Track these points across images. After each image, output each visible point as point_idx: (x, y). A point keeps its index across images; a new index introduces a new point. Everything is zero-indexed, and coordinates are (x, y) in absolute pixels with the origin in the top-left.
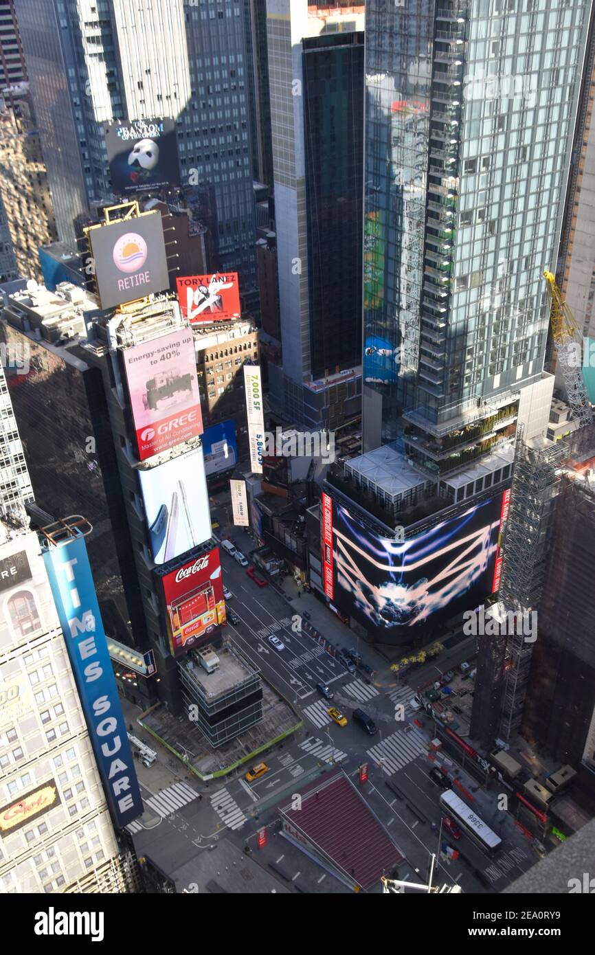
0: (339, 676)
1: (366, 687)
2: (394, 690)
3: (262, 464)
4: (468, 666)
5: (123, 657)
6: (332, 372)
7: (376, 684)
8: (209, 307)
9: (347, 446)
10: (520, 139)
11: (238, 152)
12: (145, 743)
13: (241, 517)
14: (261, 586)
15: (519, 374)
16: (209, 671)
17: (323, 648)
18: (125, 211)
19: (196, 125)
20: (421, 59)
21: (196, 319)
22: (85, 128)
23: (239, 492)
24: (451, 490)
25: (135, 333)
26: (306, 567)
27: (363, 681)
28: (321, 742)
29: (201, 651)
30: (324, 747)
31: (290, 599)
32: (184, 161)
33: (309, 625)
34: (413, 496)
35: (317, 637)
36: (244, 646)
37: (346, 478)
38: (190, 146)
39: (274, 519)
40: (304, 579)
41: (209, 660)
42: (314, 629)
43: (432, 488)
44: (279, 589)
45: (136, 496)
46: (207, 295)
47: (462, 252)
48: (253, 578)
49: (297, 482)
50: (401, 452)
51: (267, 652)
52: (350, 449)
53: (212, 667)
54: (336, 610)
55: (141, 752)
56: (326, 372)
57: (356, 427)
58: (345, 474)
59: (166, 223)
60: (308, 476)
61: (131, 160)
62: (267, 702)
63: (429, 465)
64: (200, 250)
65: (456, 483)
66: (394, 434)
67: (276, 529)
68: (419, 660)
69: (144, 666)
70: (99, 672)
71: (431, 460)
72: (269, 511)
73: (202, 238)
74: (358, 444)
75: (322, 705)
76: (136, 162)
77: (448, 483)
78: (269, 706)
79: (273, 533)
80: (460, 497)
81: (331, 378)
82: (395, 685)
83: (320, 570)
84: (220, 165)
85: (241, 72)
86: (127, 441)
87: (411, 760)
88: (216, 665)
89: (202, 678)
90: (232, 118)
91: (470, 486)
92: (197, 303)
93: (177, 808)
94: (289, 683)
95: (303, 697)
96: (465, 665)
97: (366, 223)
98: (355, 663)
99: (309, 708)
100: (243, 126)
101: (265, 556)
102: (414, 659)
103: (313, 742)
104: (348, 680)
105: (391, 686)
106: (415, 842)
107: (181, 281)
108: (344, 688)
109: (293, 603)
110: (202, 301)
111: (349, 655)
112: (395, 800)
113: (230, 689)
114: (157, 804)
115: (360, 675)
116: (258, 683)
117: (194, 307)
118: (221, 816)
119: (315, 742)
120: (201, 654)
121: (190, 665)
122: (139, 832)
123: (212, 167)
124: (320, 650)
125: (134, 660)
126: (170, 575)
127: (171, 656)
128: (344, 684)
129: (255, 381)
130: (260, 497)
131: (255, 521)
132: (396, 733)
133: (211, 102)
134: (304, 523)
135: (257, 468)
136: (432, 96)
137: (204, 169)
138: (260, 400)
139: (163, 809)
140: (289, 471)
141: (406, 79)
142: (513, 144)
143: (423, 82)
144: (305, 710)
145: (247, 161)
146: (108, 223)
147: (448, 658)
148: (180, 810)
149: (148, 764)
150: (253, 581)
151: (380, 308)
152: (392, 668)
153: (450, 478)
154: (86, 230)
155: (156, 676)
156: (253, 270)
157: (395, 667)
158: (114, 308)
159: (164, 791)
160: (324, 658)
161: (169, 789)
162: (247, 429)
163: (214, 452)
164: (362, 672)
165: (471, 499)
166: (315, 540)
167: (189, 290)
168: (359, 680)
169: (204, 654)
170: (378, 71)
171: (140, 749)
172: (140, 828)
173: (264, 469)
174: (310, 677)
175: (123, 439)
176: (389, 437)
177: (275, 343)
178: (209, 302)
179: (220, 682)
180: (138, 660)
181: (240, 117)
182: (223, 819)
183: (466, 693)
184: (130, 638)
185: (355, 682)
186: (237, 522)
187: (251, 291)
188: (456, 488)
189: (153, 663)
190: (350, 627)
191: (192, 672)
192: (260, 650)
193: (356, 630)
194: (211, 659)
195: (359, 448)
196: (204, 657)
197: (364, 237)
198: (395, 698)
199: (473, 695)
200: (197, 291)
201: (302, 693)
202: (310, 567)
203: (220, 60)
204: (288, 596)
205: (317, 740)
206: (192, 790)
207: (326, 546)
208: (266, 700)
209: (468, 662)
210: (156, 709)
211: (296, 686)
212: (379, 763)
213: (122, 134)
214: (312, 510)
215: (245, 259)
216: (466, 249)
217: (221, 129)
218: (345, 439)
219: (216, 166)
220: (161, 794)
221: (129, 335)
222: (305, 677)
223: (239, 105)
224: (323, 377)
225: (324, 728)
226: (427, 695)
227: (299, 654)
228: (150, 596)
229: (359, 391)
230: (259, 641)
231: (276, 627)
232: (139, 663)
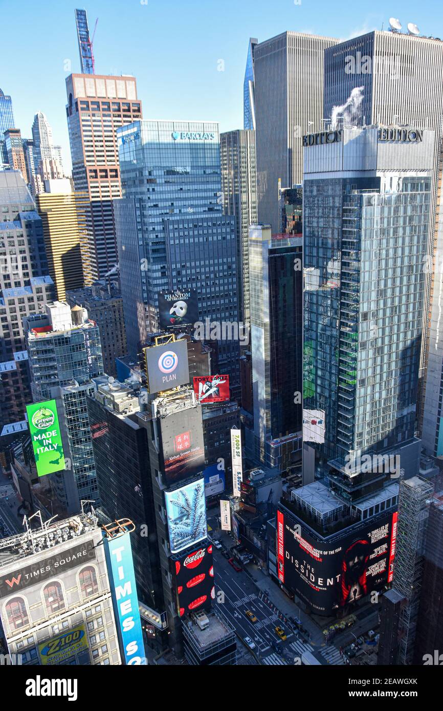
0: (287, 637)
1: (305, 645)
2: (324, 648)
3: (240, 491)
4: (373, 633)
5: (148, 615)
6: (284, 435)
7: (311, 643)
8: (211, 394)
9: (293, 481)
10: (393, 302)
11: (231, 308)
13: (226, 525)
14: (238, 571)
15: (400, 438)
16: (202, 628)
17: (277, 616)
18: (166, 339)
19: (208, 294)
20: (334, 260)
21: (204, 401)
22: (148, 295)
23: (225, 509)
24: (359, 511)
25: (168, 408)
26: (266, 559)
27: (303, 641)
29: (198, 614)
31: (256, 581)
32: (200, 313)
33: (268, 599)
34: (335, 514)
35: (273, 608)
36: (226, 613)
37: (292, 502)
38: (205, 304)
39: (247, 527)
41: (201, 620)
42: (271, 603)
43: (346, 509)
44: (249, 574)
45: (162, 508)
46: (211, 387)
47: (361, 365)
48: (232, 566)
49: (262, 503)
50: (327, 486)
51: (240, 617)
52: (295, 483)
53: (204, 625)
54: (285, 590)
56: (281, 434)
57: (299, 470)
58: (292, 499)
59: (189, 346)
60: (269, 500)
61: (171, 311)
62: (239, 653)
63: (344, 495)
64: (208, 361)
65: (363, 507)
66: (322, 474)
67: (248, 533)
68: (341, 626)
69: (160, 622)
70: (132, 624)
71: (346, 491)
72: (244, 521)
73: (209, 355)
74: (300, 480)
75: (276, 656)
76: (174, 313)
77: (357, 507)
78: (240, 656)
79: (246, 536)
80: (365, 516)
81: (283, 438)
82: (324, 644)
83: (275, 562)
84: (221, 315)
85: (234, 266)
86: (159, 473)
88: (207, 624)
89: (197, 633)
90: (228, 290)
91: (371, 509)
92: (204, 391)
94: (254, 639)
95: (263, 651)
96: (371, 633)
97: (304, 348)
98: (298, 628)
99: (267, 658)
100: (234, 294)
101: (241, 551)
102: (337, 626)
104: (293, 639)
105: (322, 645)
107: (196, 379)
108: (291, 645)
109: (257, 584)
110: (207, 391)
111: (294, 622)
113: (216, 641)
115: (301, 637)
116: (234, 639)
117: (203, 394)
120: (197, 616)
121: (190, 623)
123: (216, 316)
124: (275, 617)
125: (154, 618)
126: (181, 561)
127: (178, 616)
128: (291, 643)
129: (238, 439)
130: (238, 512)
131: (235, 528)
133: (217, 282)
134: (266, 530)
135: (237, 493)
136: (341, 279)
137: (212, 317)
138: (240, 450)
140: (257, 496)
141: (326, 270)
142: (389, 305)
143: (336, 272)
144: (264, 660)
145: (236, 313)
146: (157, 345)
147: (360, 627)
150: (232, 568)
151: (313, 397)
153: (358, 503)
154: (144, 349)
155: (168, 629)
156: (238, 373)
157: (325, 632)
158: (157, 393)
160: (278, 623)
162: (232, 469)
163: (211, 482)
164: (302, 634)
165: (372, 518)
166: (272, 541)
167: (201, 384)
168: (300, 640)
169: (200, 616)
170: (310, 266)
173: (242, 494)
174: (268, 637)
175: (156, 472)
176: (319, 476)
177: (250, 416)
178: (212, 391)
179: (209, 636)
180: (156, 618)
181: (233, 290)
183: (372, 653)
184: (153, 603)
185: (298, 641)
186: (223, 528)
187: (236, 386)
188: (362, 511)
189: (166, 621)
190: (294, 602)
191: (191, 629)
192: (236, 615)
193: (298, 605)
194: (203, 621)
195: (301, 482)
196: (199, 618)
197: (303, 355)
199: (377, 654)
200: (205, 385)
201: (263, 647)
202: (269, 559)
203: (223, 260)
204: (255, 579)
208: (238, 651)
209: (374, 631)
210: (166, 653)
213: (167, 298)
214: (270, 522)
215: (234, 367)
216: (363, 363)
217: (222, 296)
218: (292, 476)
219: (219, 316)
221: (164, 410)
222: (265, 636)
223: (233, 283)
224: (278, 437)
226: (346, 653)
227: (261, 620)
228: (167, 574)
229: (300, 447)
230: (235, 609)
231: (246, 600)
232: (157, 620)
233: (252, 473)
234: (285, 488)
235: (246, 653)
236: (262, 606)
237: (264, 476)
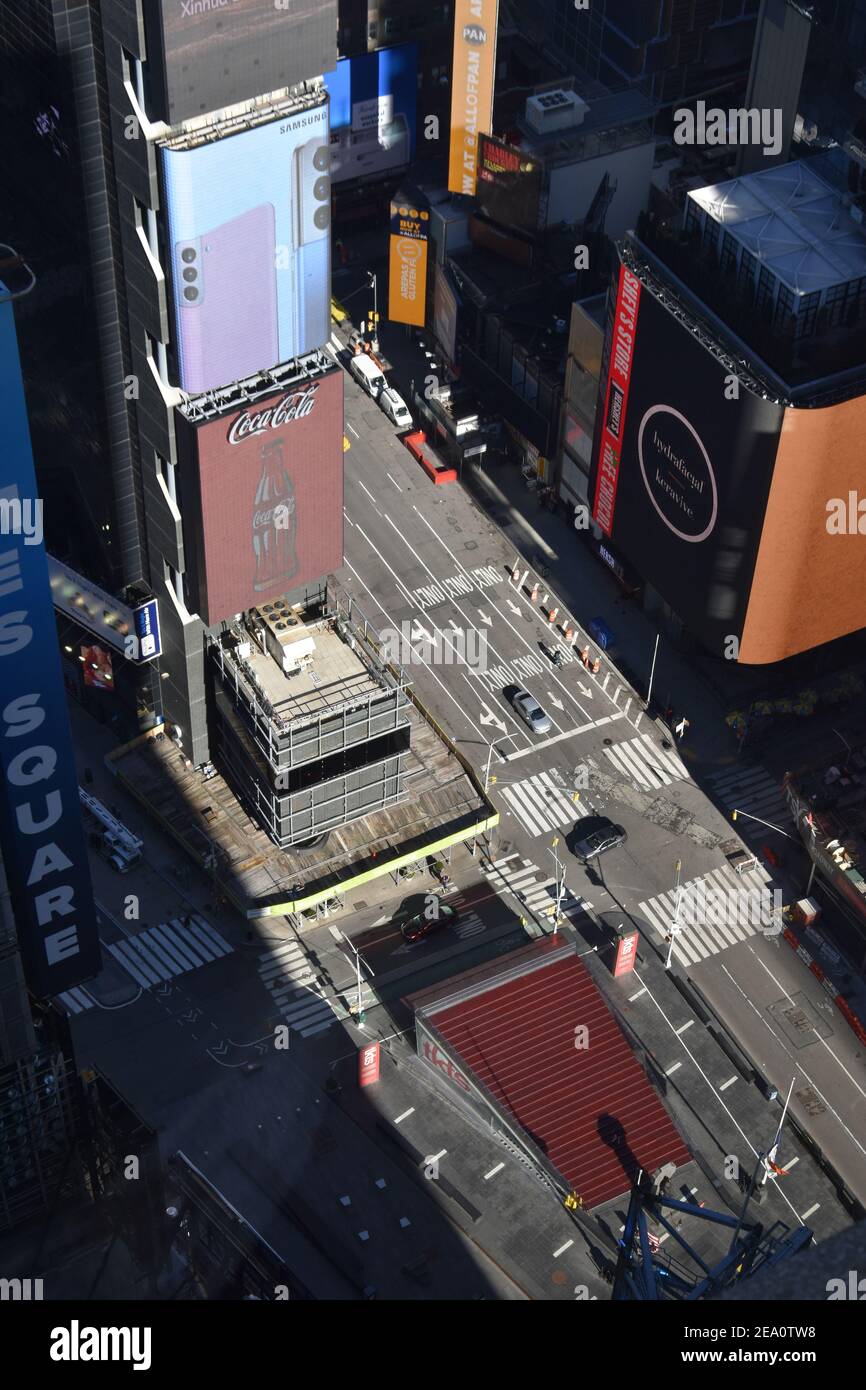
0: (600, 722)
1: (660, 756)
3: (478, 170)
5: (85, 608)
7: (684, 750)
12: (118, 816)
16: (288, 668)
26: (553, 448)
27: (655, 741)
28: (535, 868)
29: (273, 618)
30: (538, 881)
33: (542, 591)
35: (556, 622)
39: (491, 317)
40: (545, 477)
41: (290, 641)
42: (552, 603)
48: (419, 459)
49: (560, 229)
53: (296, 660)
54: (612, 563)
55: (108, 834)
58: (684, 221)
60: (591, 217)
62: (419, 759)
69: (133, 637)
70: (24, 636)
72: (481, 296)
75: (549, 782)
78: (420, 768)
82: (730, 759)
83: (587, 458)
87: (742, 937)
88: (307, 657)
89: (269, 683)
93: (179, 971)
94: (477, 720)
95: (505, 760)
99: (516, 787)
103: (517, 865)
104: (619, 733)
105: (722, 761)
106: (722, 1121)
108: (607, 750)
112: (691, 1022)
114: (134, 956)
115: (648, 726)
118: (279, 1002)
119: (521, 867)
120: (272, 625)
121: (245, 649)
122: (86, 1011)
125: (109, 620)
126: (217, 423)
128: (608, 742)
130: (459, 256)
131: (443, 316)
132: (716, 872)
135: (462, 179)
139: (147, 970)
144: (506, 791)
148: (186, 973)
149: (120, 864)
152: (729, 720)
155: (159, 664)
157: (734, 719)
159: (153, 931)
161: (165, 928)
168: (646, 738)
169: (279, 627)
171: (105, 829)
172: (88, 1005)
173: (481, 184)
180: (119, 622)
182: (283, 1010)
185: (635, 741)
189: (154, 631)
194: (297, 642)
196: (279, 635)
198: (726, 790)
201: (506, 748)
202: (565, 449)
205: (527, 862)
206: (218, 937)
207: (614, 389)
208: (416, 755)
211: (492, 731)
212: (664, 934)
220: (144, 936)
222: (516, 713)
225: (546, 837)
227: (508, 659)
230: (417, 613)
231: (461, 584)
232: (124, 628)
233: (533, 100)
234: (661, 178)
235: (442, 764)
236: (517, 611)
237: (580, 120)
